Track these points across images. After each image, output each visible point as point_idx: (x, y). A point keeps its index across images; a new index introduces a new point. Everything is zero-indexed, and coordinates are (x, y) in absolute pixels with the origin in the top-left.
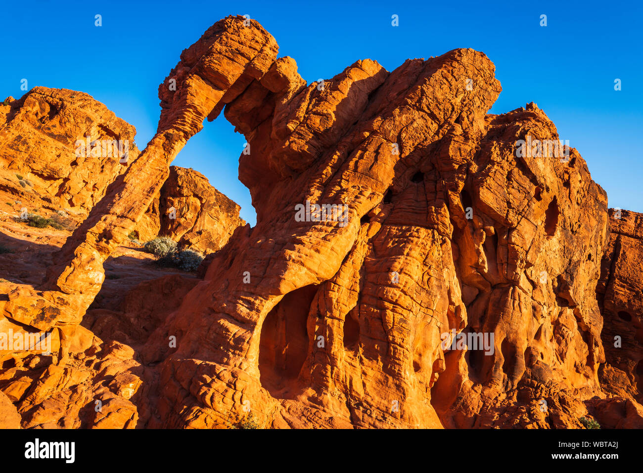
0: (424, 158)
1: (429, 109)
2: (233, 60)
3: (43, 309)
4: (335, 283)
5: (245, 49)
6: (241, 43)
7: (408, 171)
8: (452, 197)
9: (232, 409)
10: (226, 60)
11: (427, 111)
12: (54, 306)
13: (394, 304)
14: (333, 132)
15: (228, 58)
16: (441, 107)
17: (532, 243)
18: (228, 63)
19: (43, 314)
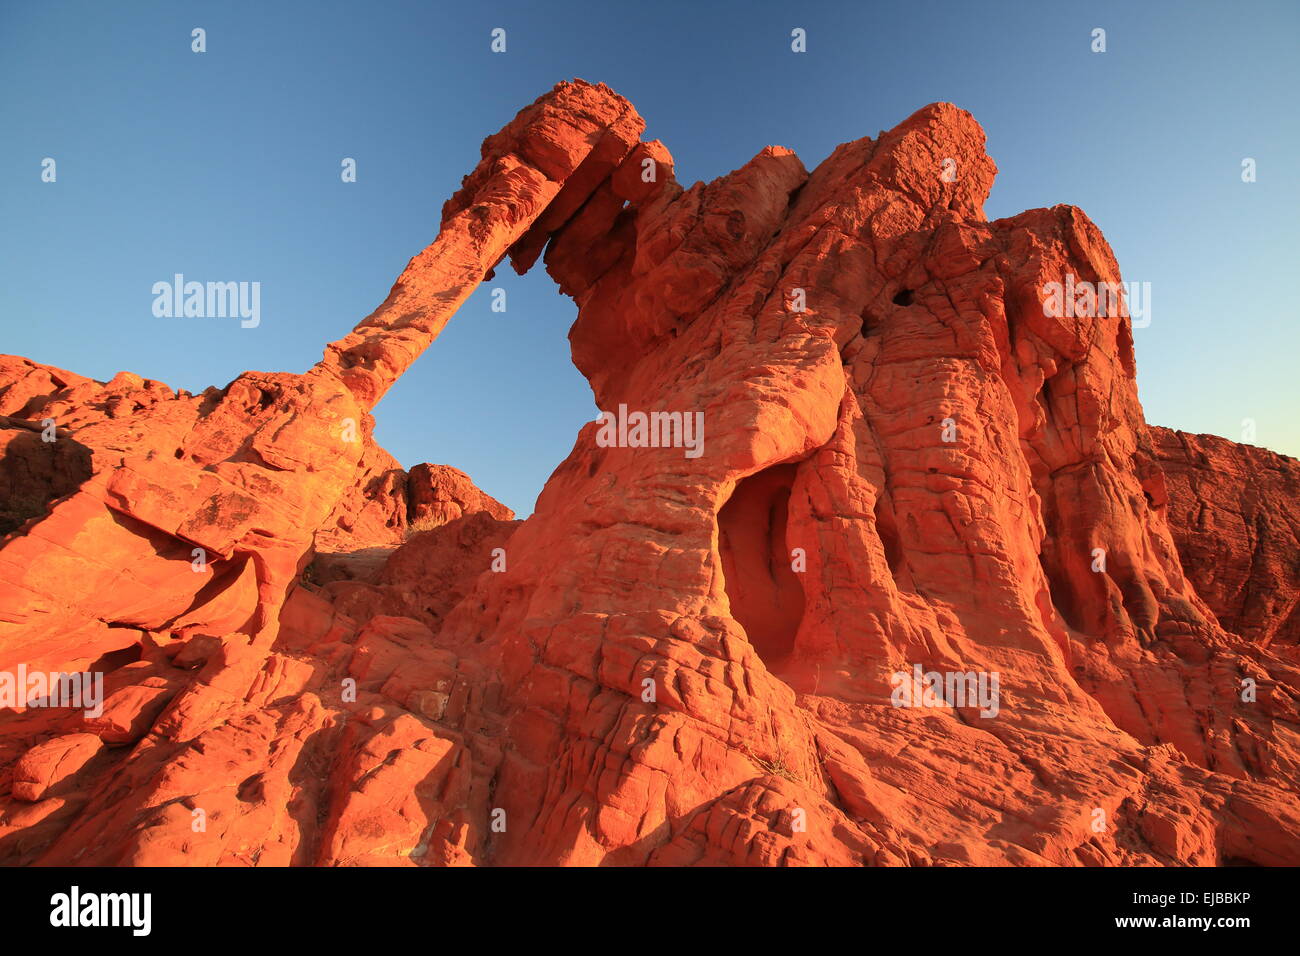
0: (912, 263)
1: (908, 186)
2: (576, 127)
3: (214, 498)
4: (839, 450)
5: (596, 112)
6: (588, 106)
7: (888, 287)
8: (993, 301)
9: (733, 708)
10: (565, 127)
11: (906, 189)
12: (245, 494)
13: (964, 478)
14: (747, 242)
15: (569, 123)
16: (924, 184)
17: (1112, 387)
18: (569, 132)
19: (215, 508)
